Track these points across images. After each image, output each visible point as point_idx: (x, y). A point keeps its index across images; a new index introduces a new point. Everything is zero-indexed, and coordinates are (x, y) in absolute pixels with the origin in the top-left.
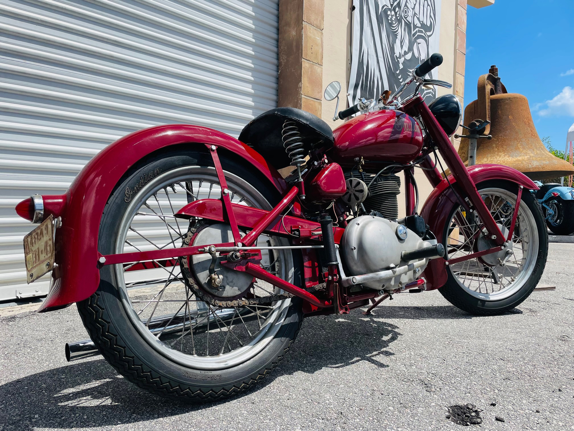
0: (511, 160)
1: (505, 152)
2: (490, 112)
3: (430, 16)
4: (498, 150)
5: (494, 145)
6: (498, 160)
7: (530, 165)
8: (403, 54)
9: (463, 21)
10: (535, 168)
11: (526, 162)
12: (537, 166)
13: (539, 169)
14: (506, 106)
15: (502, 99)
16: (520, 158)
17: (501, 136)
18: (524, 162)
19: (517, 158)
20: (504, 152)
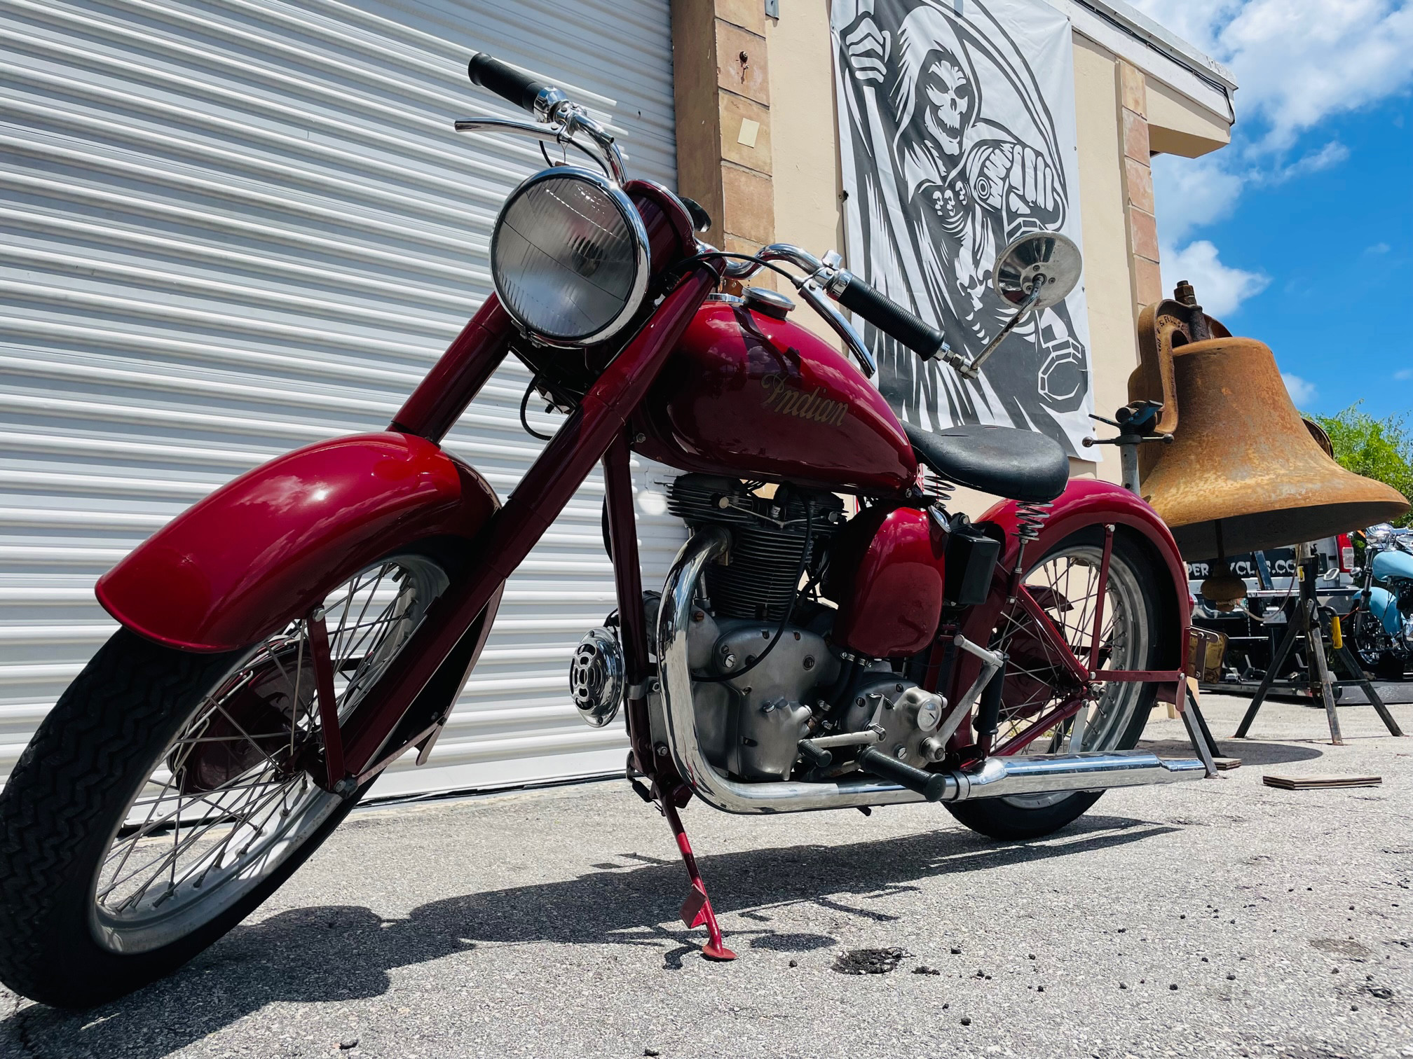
0: (1229, 486)
1: (1217, 471)
2: (1174, 384)
3: (1054, 189)
4: (1202, 466)
5: (1193, 457)
6: (1201, 490)
7: (1273, 496)
8: (981, 279)
9: (1142, 190)
10: (1287, 500)
11: (1263, 488)
12: (1291, 496)
13: (1297, 502)
14: (1213, 368)
15: (1202, 353)
16: (1250, 481)
17: (1207, 436)
18: (1259, 490)
19: (1243, 482)
20: (1214, 471)
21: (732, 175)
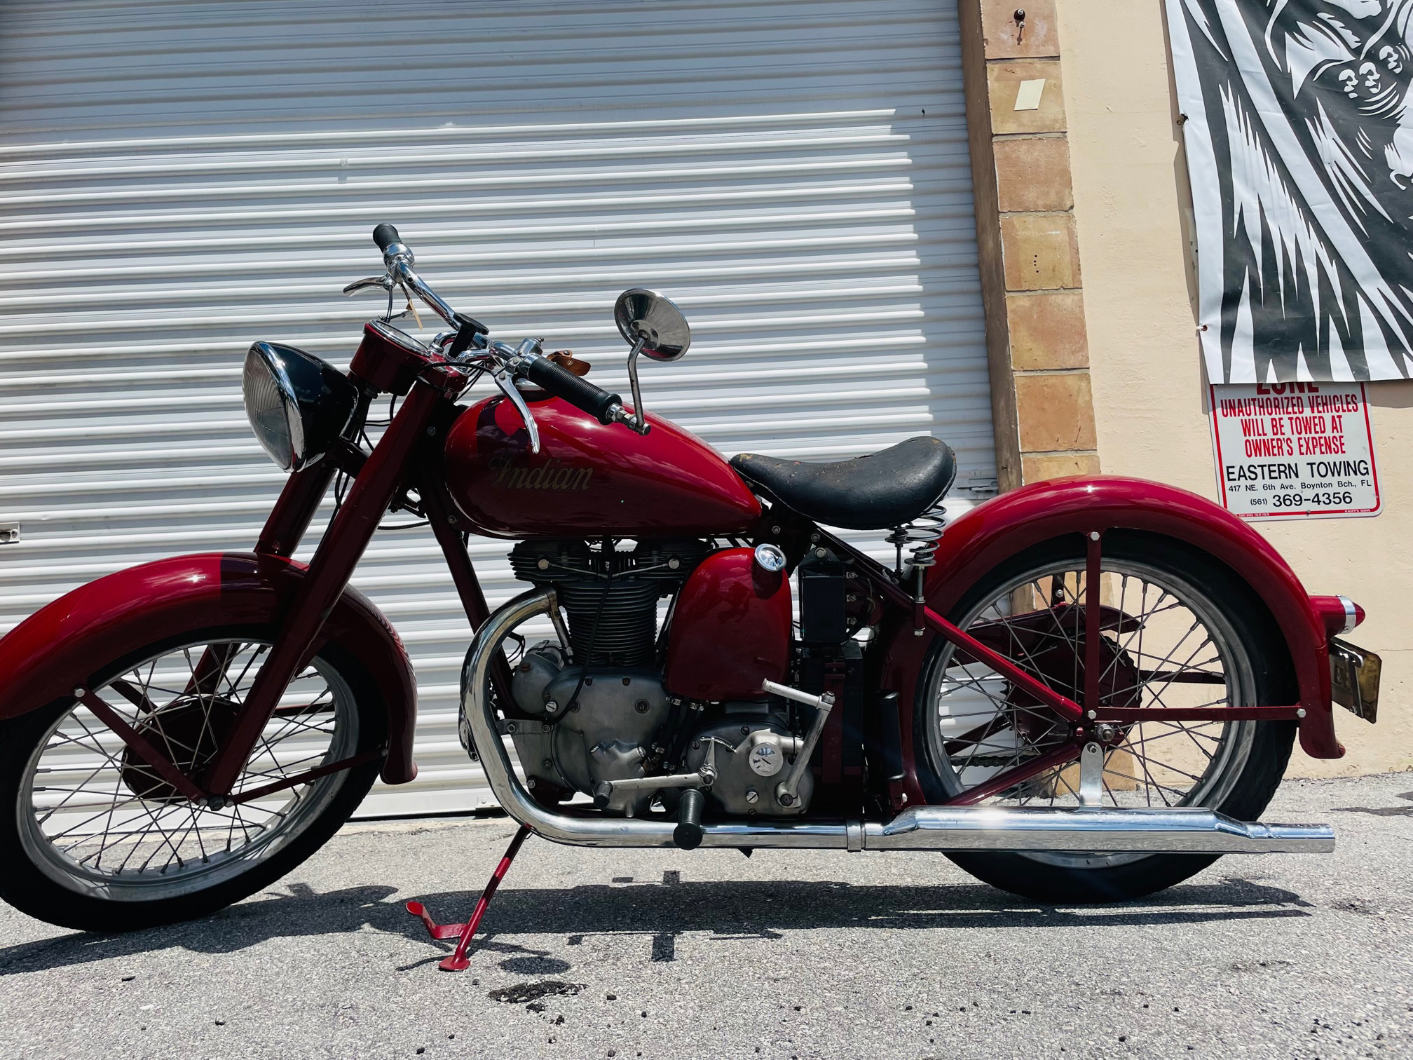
21: (1007, 149)
